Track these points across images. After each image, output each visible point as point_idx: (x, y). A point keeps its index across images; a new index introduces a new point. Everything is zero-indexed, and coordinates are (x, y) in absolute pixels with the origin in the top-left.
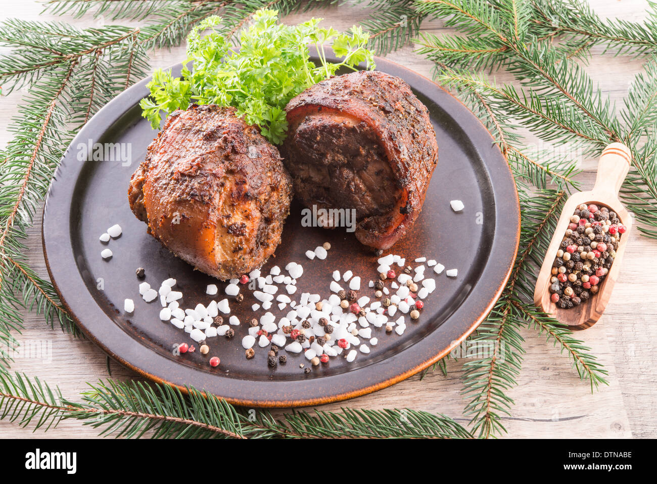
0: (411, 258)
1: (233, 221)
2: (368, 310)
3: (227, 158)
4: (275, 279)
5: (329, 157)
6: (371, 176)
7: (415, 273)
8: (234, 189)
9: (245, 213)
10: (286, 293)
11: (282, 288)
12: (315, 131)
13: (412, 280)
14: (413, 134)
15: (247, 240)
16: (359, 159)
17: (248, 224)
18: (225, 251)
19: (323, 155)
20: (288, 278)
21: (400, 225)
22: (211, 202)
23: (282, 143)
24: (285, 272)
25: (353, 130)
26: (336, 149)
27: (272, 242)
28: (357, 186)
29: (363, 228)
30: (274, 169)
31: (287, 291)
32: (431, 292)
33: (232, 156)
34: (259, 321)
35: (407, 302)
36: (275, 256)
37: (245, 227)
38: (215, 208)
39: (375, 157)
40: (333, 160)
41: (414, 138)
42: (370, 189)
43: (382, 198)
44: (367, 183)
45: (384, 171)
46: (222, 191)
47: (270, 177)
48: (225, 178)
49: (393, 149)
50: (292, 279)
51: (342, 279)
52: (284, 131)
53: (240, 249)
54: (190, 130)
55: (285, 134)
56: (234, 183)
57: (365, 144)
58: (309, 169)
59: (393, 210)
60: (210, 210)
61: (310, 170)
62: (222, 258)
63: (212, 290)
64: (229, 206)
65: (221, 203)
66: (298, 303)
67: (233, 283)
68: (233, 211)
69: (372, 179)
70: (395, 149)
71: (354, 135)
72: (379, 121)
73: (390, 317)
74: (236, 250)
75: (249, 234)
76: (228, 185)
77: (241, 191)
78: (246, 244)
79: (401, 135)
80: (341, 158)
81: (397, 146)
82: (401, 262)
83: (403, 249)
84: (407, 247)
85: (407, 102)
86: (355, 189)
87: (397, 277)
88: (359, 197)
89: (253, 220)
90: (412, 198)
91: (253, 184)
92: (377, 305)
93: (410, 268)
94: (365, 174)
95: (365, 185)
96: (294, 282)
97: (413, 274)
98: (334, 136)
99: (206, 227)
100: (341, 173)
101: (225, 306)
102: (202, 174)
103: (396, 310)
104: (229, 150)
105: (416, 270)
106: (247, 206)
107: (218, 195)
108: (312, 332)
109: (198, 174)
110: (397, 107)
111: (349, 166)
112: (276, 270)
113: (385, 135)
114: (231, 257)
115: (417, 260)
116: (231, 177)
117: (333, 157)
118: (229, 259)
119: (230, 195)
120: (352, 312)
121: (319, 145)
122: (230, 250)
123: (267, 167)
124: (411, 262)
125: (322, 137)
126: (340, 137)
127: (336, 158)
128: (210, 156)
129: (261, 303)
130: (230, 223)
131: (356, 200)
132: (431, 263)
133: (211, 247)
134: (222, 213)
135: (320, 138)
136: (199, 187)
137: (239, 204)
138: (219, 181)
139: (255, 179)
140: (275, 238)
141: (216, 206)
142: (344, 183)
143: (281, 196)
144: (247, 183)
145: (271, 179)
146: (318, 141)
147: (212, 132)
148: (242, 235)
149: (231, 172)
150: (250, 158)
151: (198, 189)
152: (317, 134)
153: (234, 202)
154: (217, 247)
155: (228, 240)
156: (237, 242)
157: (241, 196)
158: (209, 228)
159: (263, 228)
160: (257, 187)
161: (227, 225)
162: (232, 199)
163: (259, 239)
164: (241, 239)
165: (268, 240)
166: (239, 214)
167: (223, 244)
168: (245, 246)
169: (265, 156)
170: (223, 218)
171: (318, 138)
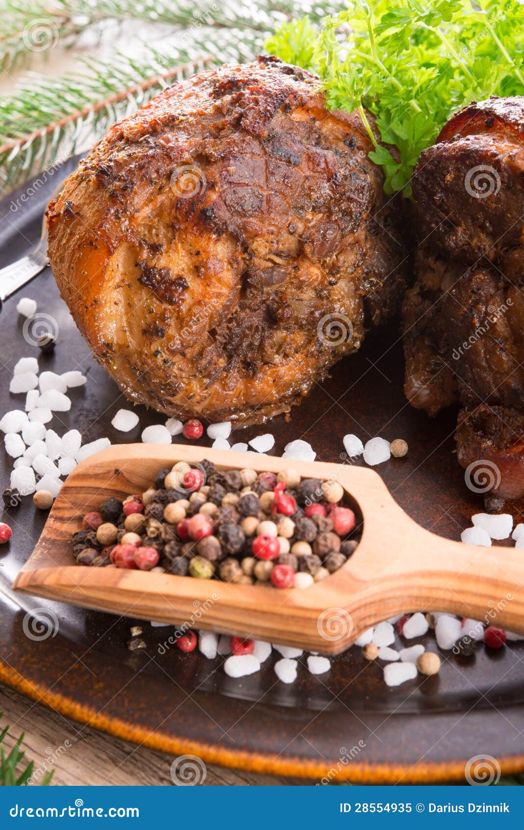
1: (162, 262)
3: (217, 132)
5: (461, 235)
9: (194, 258)
12: (447, 159)
15: (181, 322)
16: (516, 254)
17: (194, 284)
18: (130, 324)
19: (450, 227)
22: (124, 196)
26: (480, 217)
27: (274, 372)
33: (227, 131)
36: (288, 419)
37: (186, 288)
38: (125, 211)
40: (468, 243)
46: (167, 189)
53: (159, 332)
60: (113, 210)
62: (118, 336)
63: (125, 420)
64: (167, 226)
65: (147, 210)
68: (170, 242)
74: (151, 331)
75: (190, 310)
77: (199, 201)
80: (485, 242)
89: (206, 280)
91: (229, 196)
99: (91, 244)
104: (231, 118)
106: (203, 243)
107: (149, 189)
109: (142, 139)
114: (138, 344)
117: (470, 237)
118: (134, 346)
122: (139, 325)
130: (154, 264)
133: (92, 294)
134: (146, 232)
135: (454, 179)
136: (125, 161)
137: (186, 228)
138: (168, 165)
139: (241, 191)
140: (282, 370)
141: (131, 209)
142: (466, 301)
143: (331, 284)
144: (217, 189)
145: (306, 226)
146: (446, 185)
147: (230, 82)
148: (171, 302)
149: (203, 159)
150: (266, 153)
151: (121, 164)
152: (449, 166)
153: (178, 222)
154: (114, 308)
155: (140, 300)
156: (156, 314)
157: (194, 211)
158: (96, 248)
159: (251, 326)
160: (240, 210)
161: (146, 265)
162: (176, 212)
163: (232, 345)
164: (165, 310)
165: (262, 361)
166: (182, 253)
167: (129, 305)
168: (172, 331)
169: (314, 172)
170: (140, 244)
171: (448, 178)
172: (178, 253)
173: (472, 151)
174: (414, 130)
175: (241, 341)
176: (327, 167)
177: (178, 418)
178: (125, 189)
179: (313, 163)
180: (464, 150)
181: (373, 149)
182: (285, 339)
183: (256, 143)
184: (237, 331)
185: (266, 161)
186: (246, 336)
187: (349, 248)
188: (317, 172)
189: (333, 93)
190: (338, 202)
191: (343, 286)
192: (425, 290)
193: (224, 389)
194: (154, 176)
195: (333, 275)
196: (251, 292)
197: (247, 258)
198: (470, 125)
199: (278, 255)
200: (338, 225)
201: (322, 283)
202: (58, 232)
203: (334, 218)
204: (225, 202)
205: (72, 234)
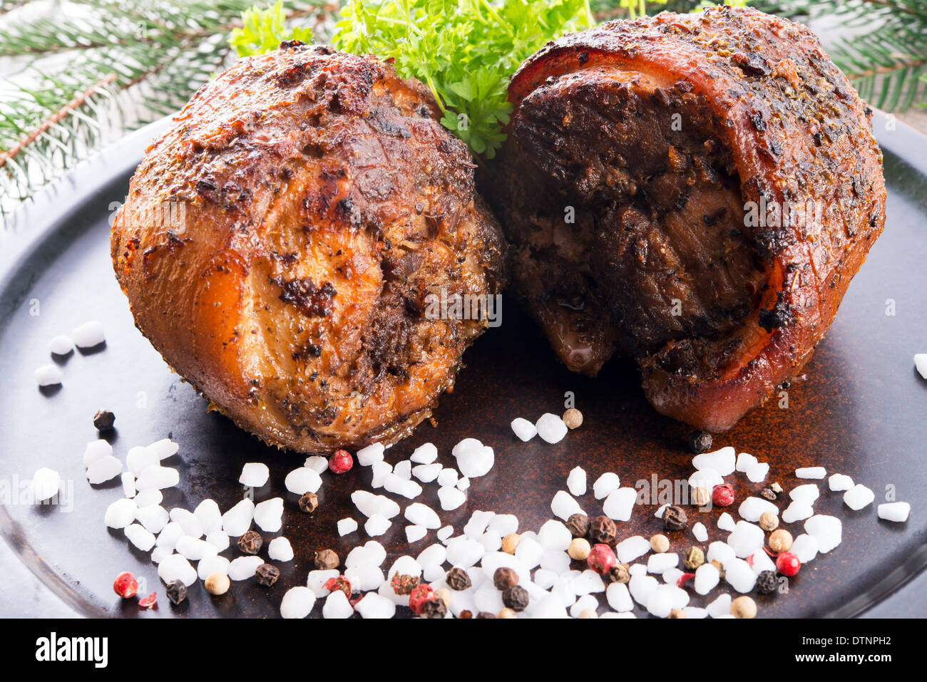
0: (788, 466)
1: (300, 271)
2: (638, 570)
3: (315, 120)
4: (418, 471)
5: (593, 176)
6: (691, 225)
7: (790, 500)
8: (315, 187)
9: (336, 260)
10: (435, 505)
11: (430, 494)
12: (561, 100)
13: (780, 516)
14: (816, 137)
15: (336, 333)
16: (666, 180)
17: (342, 289)
18: (273, 352)
19: (578, 170)
20: (452, 472)
21: (758, 358)
22: (244, 206)
23: (492, 155)
24: (447, 459)
25: (654, 100)
26: (611, 152)
27: (423, 372)
28: (653, 248)
29: (664, 366)
30: (446, 184)
31: (439, 502)
32: (825, 550)
33: (327, 117)
34: (343, 559)
35: (751, 564)
36: (435, 424)
37: (334, 294)
38: (251, 223)
39: (708, 176)
40: (603, 182)
41: (818, 144)
42: (690, 263)
43: (719, 286)
44: (682, 247)
45: (728, 215)
46: (284, 190)
47: (429, 196)
48: (298, 162)
49: (754, 152)
50: (461, 476)
51: (590, 491)
52: (500, 123)
53: (313, 352)
54: (258, 75)
55: (502, 132)
56: (316, 174)
57: (684, 143)
58: (553, 227)
59: (743, 324)
60: (237, 225)
61: (556, 231)
62: (263, 371)
63: (255, 474)
64: (296, 231)
65: (273, 217)
66: (459, 531)
67: (312, 467)
68: (303, 248)
69: (696, 237)
70: (760, 152)
71: (658, 117)
72: (727, 84)
73: (698, 596)
74: (305, 353)
75: (343, 318)
76: (301, 177)
77: (331, 194)
78: (333, 343)
79: (781, 125)
80: (622, 178)
81: (765, 145)
82: (757, 470)
83: (769, 447)
84: (781, 442)
85: (811, 69)
86: (649, 258)
87: (737, 504)
88: (656, 281)
89: (356, 281)
90: (795, 286)
91: (363, 182)
92: (667, 562)
93: (777, 487)
94: (677, 222)
95: (677, 251)
96: (465, 484)
97: (783, 501)
98: (606, 116)
99: (220, 269)
100: (618, 217)
101: (272, 514)
102: (242, 146)
103: (717, 581)
104: (324, 103)
105: (792, 494)
106: (342, 239)
107: (268, 194)
108: (472, 600)
109: (232, 144)
110: (781, 69)
111: (642, 201)
112: (427, 452)
113: (736, 114)
114: (289, 372)
115: (801, 473)
116: (311, 162)
117: (603, 176)
118: (281, 374)
119: (301, 204)
120: (594, 567)
121: (568, 140)
122: (287, 350)
123: (424, 169)
124: (784, 475)
125: (577, 118)
126: (621, 117)
127: (610, 178)
128: (275, 113)
129: (361, 519)
130: (292, 276)
131: (651, 291)
132: (839, 482)
133: (230, 327)
134: (271, 244)
135: (573, 120)
136: (225, 171)
137: (321, 228)
138: (278, 165)
139: (373, 174)
140: (431, 367)
141: (257, 220)
142: (623, 240)
143: (460, 260)
144: (349, 177)
145: (430, 202)
146: (565, 128)
147: (297, 67)
148: (321, 313)
149: (316, 151)
150: (375, 131)
151: (222, 175)
152: (565, 108)
153: (310, 223)
154: (253, 337)
155: (283, 321)
156: (307, 331)
157: (328, 207)
158: (227, 272)
159: (395, 325)
160: (375, 194)
161: (283, 279)
162: (305, 212)
163: (380, 351)
164: (317, 324)
165: (408, 363)
166: (321, 256)
167: (269, 330)
168: (328, 348)
169: (422, 143)
170: (272, 257)
171: (567, 120)
172: (316, 258)
173: (588, 86)
174: (478, 88)
175: (389, 342)
176: (435, 135)
177: (322, 453)
178: (243, 199)
179: (421, 134)
180: (579, 88)
181: (443, 115)
182: (428, 332)
183: (363, 121)
184: (382, 333)
185: (379, 139)
186: (391, 337)
187: (466, 219)
188: (427, 142)
189: (404, 60)
190: (451, 171)
191: (469, 263)
192: (538, 250)
193: (378, 402)
194: (268, 178)
195: (461, 251)
196: (394, 285)
197: (386, 248)
198: (553, 66)
199: (410, 239)
200: (458, 195)
201: (451, 262)
202: (160, 267)
203: (450, 188)
204: (360, 189)
205: (184, 267)
